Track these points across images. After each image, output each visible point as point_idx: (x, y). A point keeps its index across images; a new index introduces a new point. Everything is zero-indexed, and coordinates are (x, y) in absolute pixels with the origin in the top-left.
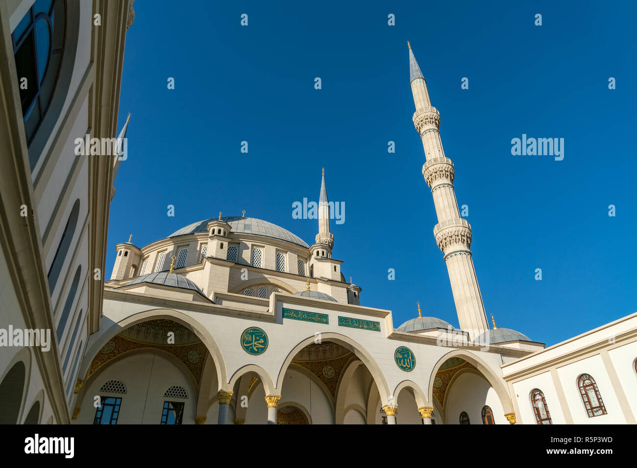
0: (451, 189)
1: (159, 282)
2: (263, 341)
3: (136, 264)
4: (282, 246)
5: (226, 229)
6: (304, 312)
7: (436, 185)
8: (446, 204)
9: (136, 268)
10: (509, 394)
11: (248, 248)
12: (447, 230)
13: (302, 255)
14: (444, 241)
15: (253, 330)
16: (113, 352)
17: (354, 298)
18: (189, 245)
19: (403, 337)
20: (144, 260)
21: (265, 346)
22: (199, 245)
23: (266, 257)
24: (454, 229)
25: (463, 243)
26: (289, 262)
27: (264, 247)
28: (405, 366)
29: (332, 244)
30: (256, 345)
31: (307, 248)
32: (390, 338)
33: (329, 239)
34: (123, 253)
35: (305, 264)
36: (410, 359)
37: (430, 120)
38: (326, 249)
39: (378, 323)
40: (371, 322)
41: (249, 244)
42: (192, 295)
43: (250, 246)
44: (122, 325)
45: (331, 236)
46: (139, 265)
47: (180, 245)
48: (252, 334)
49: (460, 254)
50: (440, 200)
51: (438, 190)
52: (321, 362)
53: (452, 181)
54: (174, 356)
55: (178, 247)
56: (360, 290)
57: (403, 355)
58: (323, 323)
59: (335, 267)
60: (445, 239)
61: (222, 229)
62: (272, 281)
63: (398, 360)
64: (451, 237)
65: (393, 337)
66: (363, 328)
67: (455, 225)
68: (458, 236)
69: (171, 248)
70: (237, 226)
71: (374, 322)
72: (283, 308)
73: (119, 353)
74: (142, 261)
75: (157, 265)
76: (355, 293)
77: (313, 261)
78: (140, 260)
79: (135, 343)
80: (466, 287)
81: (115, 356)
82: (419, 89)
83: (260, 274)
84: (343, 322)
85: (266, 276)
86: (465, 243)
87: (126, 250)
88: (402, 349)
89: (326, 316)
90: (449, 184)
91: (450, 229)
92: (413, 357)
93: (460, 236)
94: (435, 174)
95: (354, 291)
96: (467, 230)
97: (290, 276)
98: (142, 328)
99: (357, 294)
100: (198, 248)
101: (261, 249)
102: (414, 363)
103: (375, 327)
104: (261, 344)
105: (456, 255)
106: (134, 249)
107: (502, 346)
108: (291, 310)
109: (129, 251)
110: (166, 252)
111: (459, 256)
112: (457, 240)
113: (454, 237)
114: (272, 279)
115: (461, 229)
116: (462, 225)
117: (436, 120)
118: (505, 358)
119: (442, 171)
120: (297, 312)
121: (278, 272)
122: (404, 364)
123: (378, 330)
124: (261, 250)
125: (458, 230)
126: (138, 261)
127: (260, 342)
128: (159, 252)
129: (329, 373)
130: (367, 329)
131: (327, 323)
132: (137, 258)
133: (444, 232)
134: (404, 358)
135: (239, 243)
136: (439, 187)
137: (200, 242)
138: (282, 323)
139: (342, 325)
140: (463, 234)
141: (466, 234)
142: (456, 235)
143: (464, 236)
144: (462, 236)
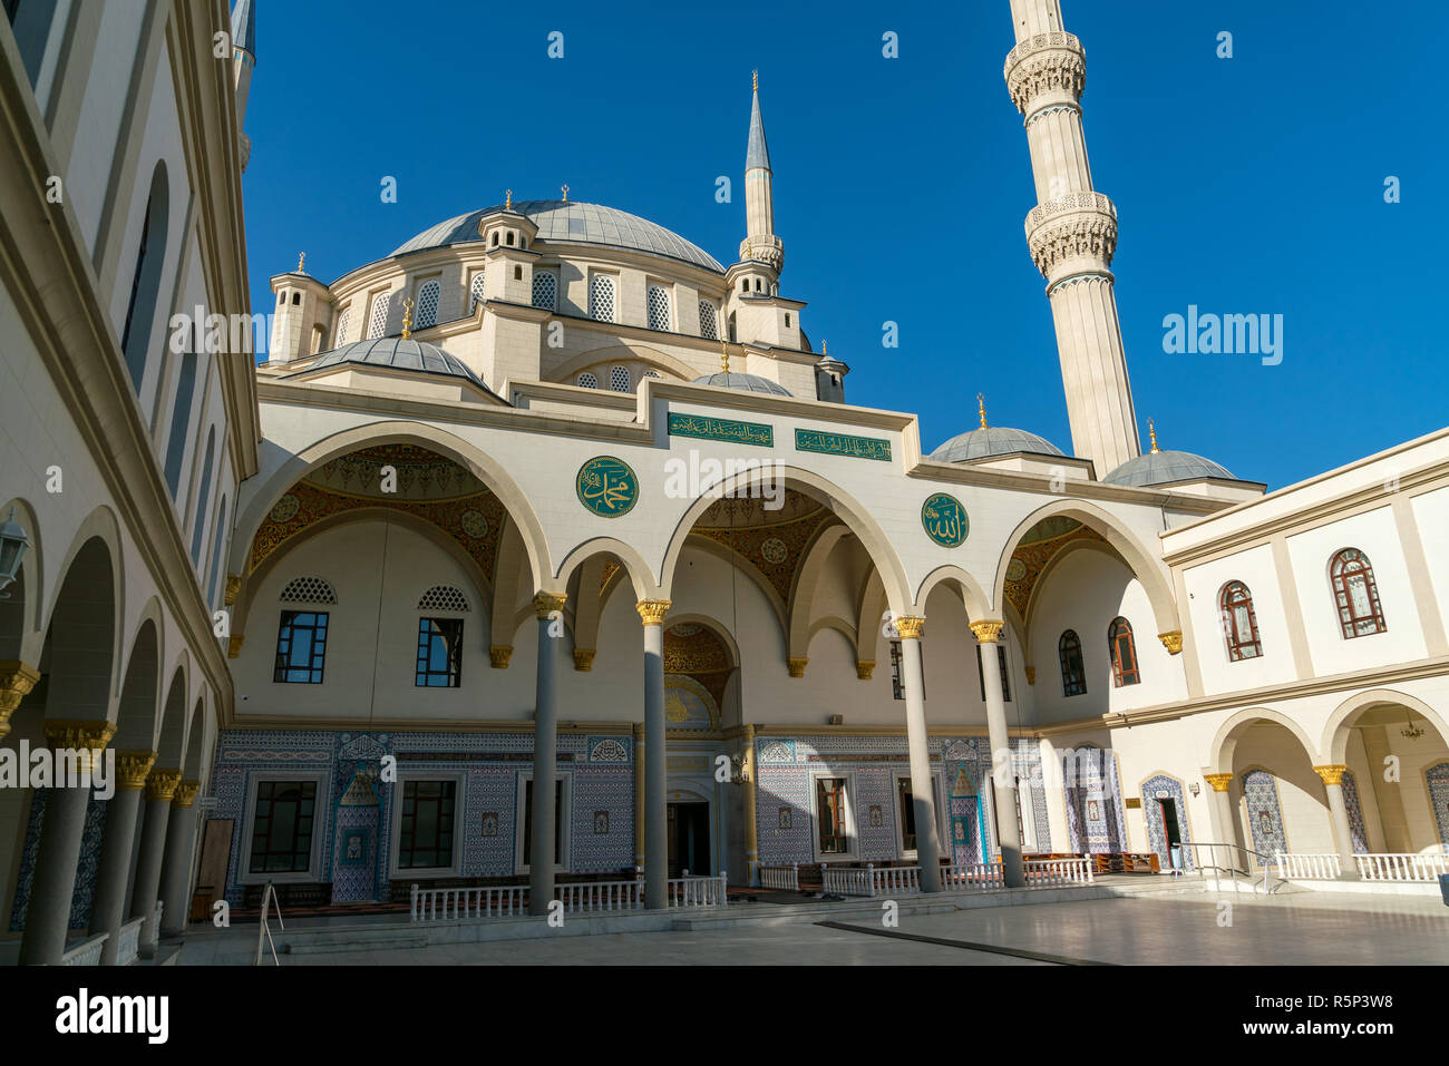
0: (1075, 117)
1: (381, 361)
2: (626, 488)
3: (323, 322)
4: (663, 271)
5: (528, 233)
6: (716, 422)
7: (1037, 108)
8: (1060, 155)
9: (325, 331)
10: (1173, 593)
11: (580, 277)
12: (1058, 223)
13: (709, 291)
14: (1049, 250)
15: (602, 463)
16: (296, 518)
17: (832, 389)
18: (440, 273)
19: (943, 472)
20: (340, 312)
21: (632, 496)
22: (465, 271)
23: (624, 297)
24: (1075, 219)
25: (1095, 253)
26: (679, 306)
27: (618, 273)
28: (943, 535)
29: (778, 262)
30: (611, 495)
31: (721, 274)
32: (912, 475)
33: (771, 250)
34: (289, 297)
35: (716, 312)
36: (955, 522)
38: (765, 275)
39: (887, 443)
40: (870, 440)
41: (583, 267)
42: (460, 389)
43: (585, 272)
44: (309, 458)
45: (776, 243)
46: (330, 325)
47: (419, 273)
48: (600, 472)
49: (1087, 280)
50: (1045, 145)
51: (1043, 121)
52: (757, 530)
53: (1078, 95)
54: (432, 524)
55: (416, 278)
56: (845, 369)
57: (941, 511)
58: (761, 444)
59: (787, 318)
60: (1052, 244)
61: (516, 232)
62: (639, 352)
63: (928, 523)
64: (1067, 238)
65: (920, 473)
66: (851, 454)
67: (1078, 208)
68: (1083, 235)
69: (399, 282)
70: (552, 225)
71: (877, 442)
72: (669, 414)
73: (310, 520)
74: (335, 315)
75: (372, 324)
76: (833, 377)
77: (734, 303)
78: (332, 312)
79: (342, 498)
80: (1095, 357)
81: (302, 526)
83: (611, 337)
84: (806, 441)
85: (626, 341)
86: (1101, 252)
87: (296, 290)
88: (940, 499)
89: (767, 429)
90: (1070, 105)
91: (1066, 220)
92: (963, 516)
93: (1088, 236)
94: (1037, 79)
95: (831, 373)
96: (1107, 221)
97: (683, 339)
98: (355, 465)
99: (837, 379)
100: (464, 281)
101: (612, 279)
102: (964, 530)
103: (880, 451)
104: (623, 493)
105: (1075, 282)
106: (312, 286)
107: (1165, 491)
108: (686, 417)
109: (302, 293)
110: (390, 292)
111: (1083, 286)
112: (1081, 248)
113: (1073, 239)
114: (641, 348)
115: (1092, 218)
116: (1095, 208)
118: (1170, 517)
119: (1054, 70)
120: (699, 421)
121: (654, 330)
122: (943, 531)
123: (887, 458)
124: (612, 282)
125: (1084, 220)
126: (326, 314)
127: (620, 488)
128: (372, 293)
129: (776, 553)
130: (861, 456)
131: (769, 444)
132: (324, 308)
133: (1050, 226)
134: (942, 518)
135: (559, 266)
136: (1045, 113)
137: (465, 265)
138: (667, 447)
139: (805, 448)
140: (1095, 230)
141: (1103, 231)
142: (1078, 235)
143: (1098, 235)
144: (1093, 235)
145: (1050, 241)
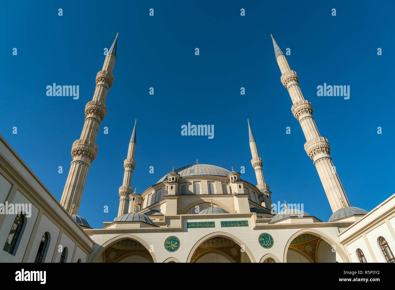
0: (311, 119)
2: (177, 244)
3: (140, 203)
4: (211, 178)
5: (177, 176)
6: (200, 223)
7: (301, 119)
8: (309, 129)
9: (141, 205)
11: (191, 184)
12: (311, 146)
13: (224, 181)
14: (311, 154)
15: (171, 238)
16: (116, 257)
18: (161, 188)
19: (263, 227)
20: (144, 200)
21: (178, 246)
22: (166, 187)
23: (202, 187)
24: (315, 145)
25: (324, 152)
26: (217, 187)
27: (200, 181)
28: (266, 245)
29: (261, 163)
30: (173, 246)
32: (255, 229)
33: (258, 161)
34: (132, 199)
35: (227, 186)
36: (269, 241)
37: (291, 79)
39: (247, 221)
40: (242, 221)
41: (192, 182)
42: (140, 224)
43: (192, 183)
45: (260, 159)
46: (142, 203)
47: (157, 189)
48: (170, 240)
49: (322, 160)
50: (305, 127)
51: (303, 122)
53: (311, 113)
54: (146, 255)
55: (157, 190)
56: (270, 193)
57: (265, 238)
58: (212, 227)
59: (240, 186)
60: (311, 152)
61: (174, 177)
62: (206, 201)
63: (261, 242)
64: (315, 150)
65: (257, 228)
66: (237, 226)
67: (315, 142)
68: (319, 148)
69: (153, 192)
70: (184, 173)
71: (244, 221)
72: (188, 223)
73: (119, 257)
74: (143, 201)
75: (149, 202)
76: (267, 195)
77: (231, 184)
78: (142, 201)
79: (126, 251)
80: (330, 181)
81: (117, 259)
82: (281, 62)
83: (198, 198)
84: (224, 224)
85: (202, 198)
86: (325, 152)
87: (133, 197)
88: (264, 235)
89: (213, 223)
90: (309, 116)
91: (313, 145)
92: (271, 239)
93: (320, 149)
94: (299, 112)
95: (266, 194)
96: (324, 143)
97: (218, 195)
98: (129, 242)
100: (166, 189)
101: (199, 183)
102: (272, 243)
103: (245, 224)
104: (176, 245)
105: (319, 161)
106: (137, 195)
107: (337, 222)
108: (192, 223)
109: (135, 197)
110: (152, 194)
111: (322, 161)
112: (319, 152)
113: (316, 150)
114: (206, 199)
115: (320, 144)
116: (320, 141)
117: (294, 78)
118: (340, 229)
119: (303, 109)
120: (195, 223)
121: (211, 194)
122: (266, 244)
123: (247, 225)
124: (199, 184)
125: (317, 145)
126: (141, 201)
127: (175, 244)
128: (149, 195)
129: (235, 253)
130: (240, 226)
131: (214, 227)
132: (140, 200)
133: (309, 147)
134: (265, 240)
135: (186, 182)
136: (303, 120)
137: (166, 186)
138: (187, 231)
139: (224, 226)
140: (322, 146)
141: (324, 146)
142: (317, 148)
143: (323, 147)
144: (321, 148)
145: (311, 151)
